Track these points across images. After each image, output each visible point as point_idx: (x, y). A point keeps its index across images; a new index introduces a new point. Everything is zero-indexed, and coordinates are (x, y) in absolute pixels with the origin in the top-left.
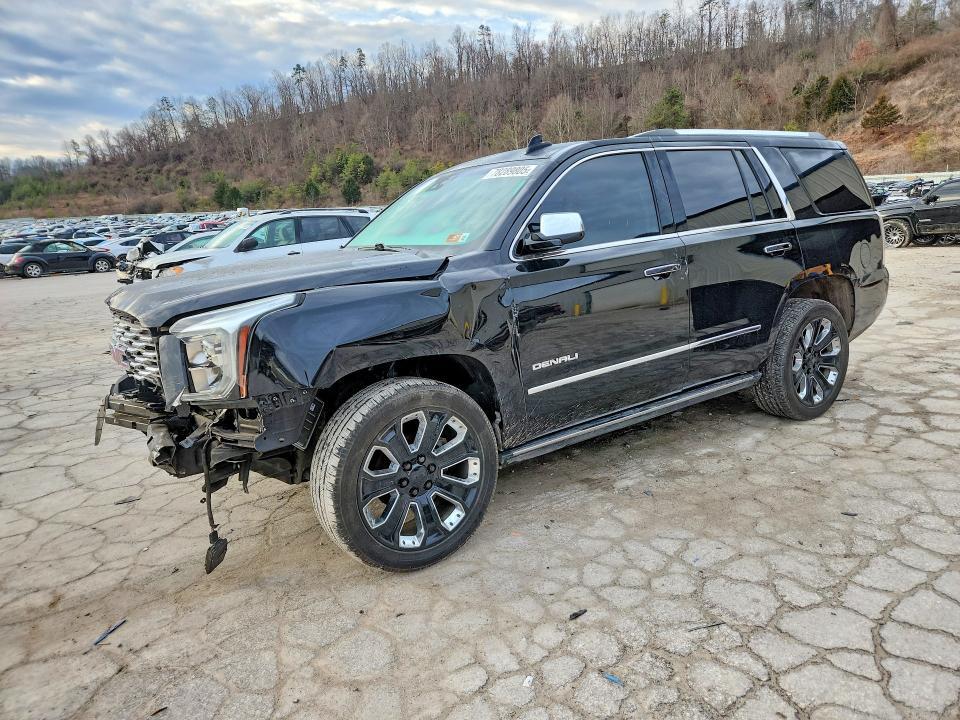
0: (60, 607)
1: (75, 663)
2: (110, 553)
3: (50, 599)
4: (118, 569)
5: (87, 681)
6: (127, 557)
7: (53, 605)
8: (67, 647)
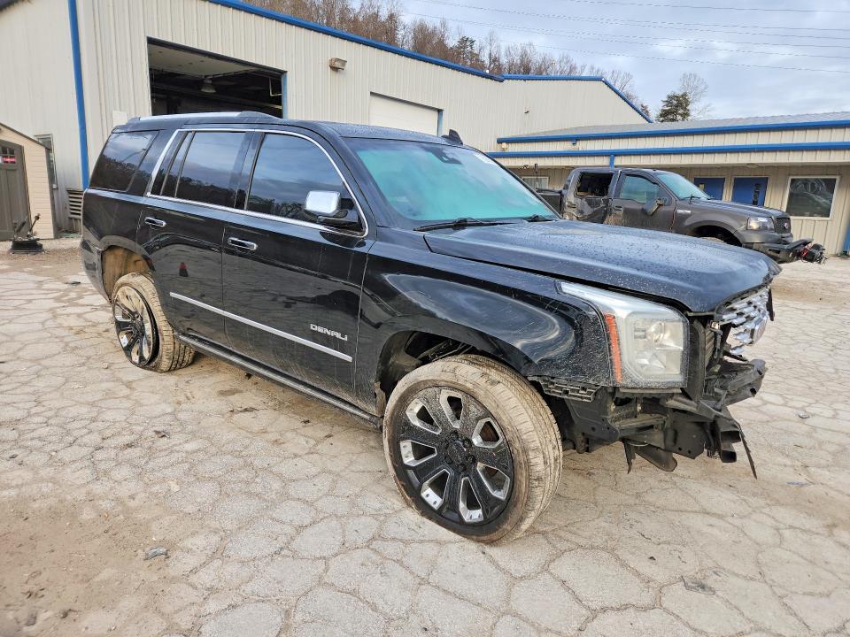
0: (829, 521)
1: (832, 483)
2: (765, 535)
3: (836, 531)
4: (769, 516)
5: (827, 473)
6: (755, 521)
7: (835, 526)
8: (832, 493)
